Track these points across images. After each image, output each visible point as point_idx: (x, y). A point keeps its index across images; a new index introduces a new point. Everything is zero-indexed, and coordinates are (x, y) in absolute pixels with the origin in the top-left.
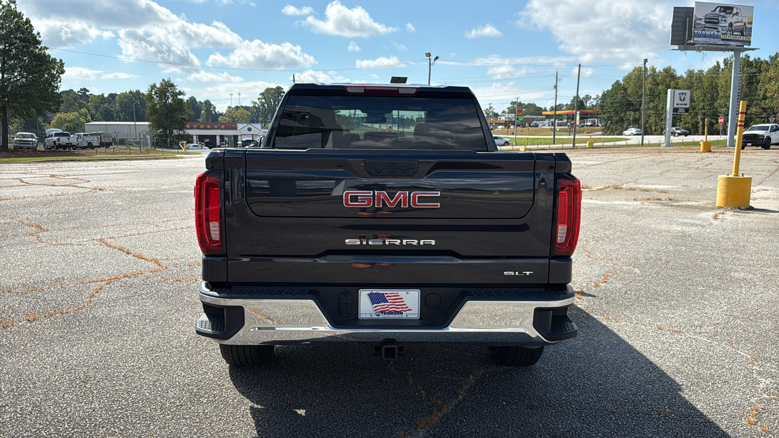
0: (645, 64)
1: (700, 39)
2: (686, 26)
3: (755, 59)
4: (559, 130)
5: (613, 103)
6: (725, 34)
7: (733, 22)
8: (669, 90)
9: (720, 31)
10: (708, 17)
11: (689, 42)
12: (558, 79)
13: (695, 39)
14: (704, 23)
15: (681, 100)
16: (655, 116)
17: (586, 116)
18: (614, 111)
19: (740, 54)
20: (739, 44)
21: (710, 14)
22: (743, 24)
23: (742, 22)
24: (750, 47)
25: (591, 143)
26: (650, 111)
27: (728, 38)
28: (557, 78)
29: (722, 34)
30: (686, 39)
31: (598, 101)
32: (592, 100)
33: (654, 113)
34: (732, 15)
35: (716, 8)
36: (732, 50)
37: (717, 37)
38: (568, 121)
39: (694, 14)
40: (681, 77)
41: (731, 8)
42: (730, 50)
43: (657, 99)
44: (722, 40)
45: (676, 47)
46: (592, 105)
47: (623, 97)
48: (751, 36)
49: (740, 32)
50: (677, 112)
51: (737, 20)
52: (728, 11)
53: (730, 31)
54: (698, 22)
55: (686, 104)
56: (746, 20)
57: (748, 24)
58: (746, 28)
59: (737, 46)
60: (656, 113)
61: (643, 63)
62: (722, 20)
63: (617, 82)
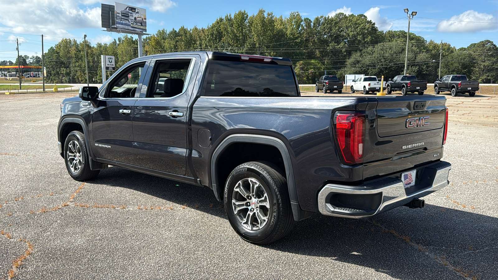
0: (85, 38)
1: (120, 25)
2: (110, 17)
3: (136, 40)
4: (12, 79)
5: (51, 62)
6: (133, 24)
7: (136, 17)
8: (102, 56)
9: (130, 22)
10: (123, 12)
11: (113, 26)
12: (19, 43)
13: (117, 25)
14: (121, 16)
15: (110, 62)
16: (80, 72)
17: (29, 70)
18: (52, 67)
19: (141, 37)
20: (141, 30)
21: (124, 11)
22: (141, 19)
23: (141, 18)
24: (146, 33)
25: (56, 89)
26: (77, 68)
27: (134, 26)
28: (17, 42)
29: (131, 24)
30: (111, 24)
31: (34, 60)
32: (29, 59)
33: (80, 70)
34: (135, 13)
35: (127, 8)
36: (137, 34)
37: (129, 25)
38: (16, 73)
39: (115, 10)
40: (93, 47)
41: (135, 9)
42: (136, 34)
43: (81, 60)
44: (132, 27)
45: (105, 29)
46: (30, 62)
47: (57, 58)
48: (146, 26)
49: (140, 23)
50: (108, 70)
51: (138, 16)
52: (133, 10)
53: (135, 22)
54: (117, 14)
55: (113, 65)
56: (143, 17)
57: (144, 19)
58: (143, 21)
59: (141, 32)
60: (81, 70)
61: (84, 37)
62: (130, 15)
63: (52, 47)
